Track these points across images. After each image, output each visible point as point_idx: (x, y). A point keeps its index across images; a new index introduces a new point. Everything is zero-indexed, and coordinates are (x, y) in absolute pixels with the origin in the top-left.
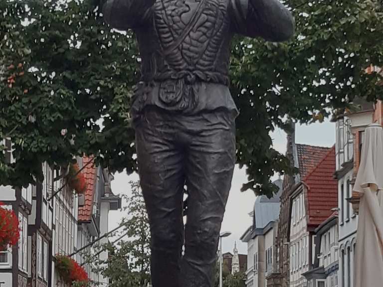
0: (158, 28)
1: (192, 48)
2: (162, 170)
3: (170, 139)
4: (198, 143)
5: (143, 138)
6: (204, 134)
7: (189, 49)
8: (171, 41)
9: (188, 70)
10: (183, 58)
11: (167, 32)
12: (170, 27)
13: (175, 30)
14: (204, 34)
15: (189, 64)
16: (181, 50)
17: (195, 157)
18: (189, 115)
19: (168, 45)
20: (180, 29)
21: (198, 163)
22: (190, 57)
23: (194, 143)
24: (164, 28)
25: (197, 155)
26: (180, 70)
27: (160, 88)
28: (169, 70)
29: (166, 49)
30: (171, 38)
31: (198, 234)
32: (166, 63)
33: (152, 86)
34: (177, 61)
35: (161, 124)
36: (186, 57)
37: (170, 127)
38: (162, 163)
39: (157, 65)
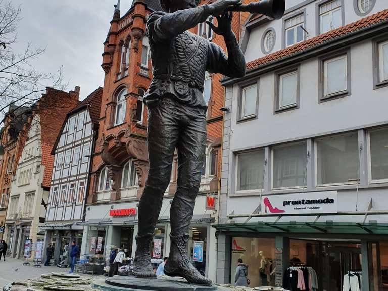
0: (176, 47)
1: (195, 66)
2: (170, 137)
3: (178, 118)
4: (193, 125)
5: (160, 114)
6: (196, 120)
7: (193, 66)
8: (184, 58)
9: (192, 79)
10: (190, 70)
11: (182, 52)
12: (184, 49)
13: (187, 52)
14: (200, 60)
15: (192, 75)
16: (189, 65)
17: (191, 133)
18: (191, 106)
19: (182, 59)
20: (190, 52)
21: (193, 137)
22: (194, 71)
23: (191, 124)
24: (181, 48)
25: (192, 132)
26: (188, 77)
27: (174, 85)
28: (181, 75)
29: (181, 62)
30: (184, 56)
31: (192, 181)
32: (179, 71)
33: (168, 82)
34: (186, 71)
35: (173, 107)
36: (191, 70)
37: (178, 111)
38: (171, 132)
39: (173, 71)
